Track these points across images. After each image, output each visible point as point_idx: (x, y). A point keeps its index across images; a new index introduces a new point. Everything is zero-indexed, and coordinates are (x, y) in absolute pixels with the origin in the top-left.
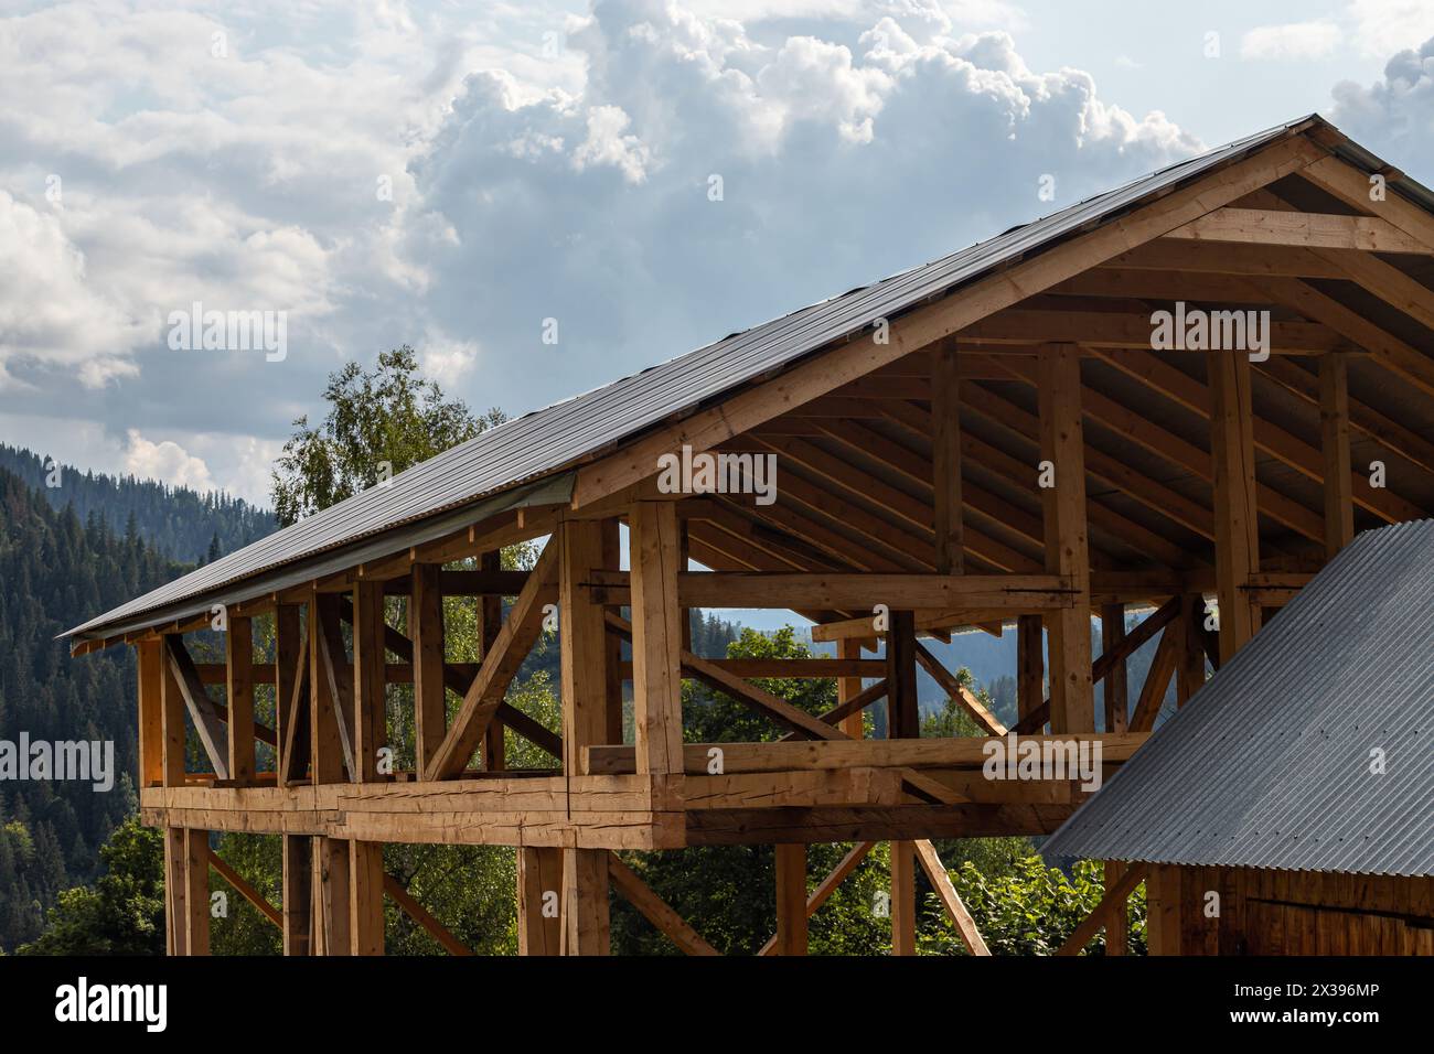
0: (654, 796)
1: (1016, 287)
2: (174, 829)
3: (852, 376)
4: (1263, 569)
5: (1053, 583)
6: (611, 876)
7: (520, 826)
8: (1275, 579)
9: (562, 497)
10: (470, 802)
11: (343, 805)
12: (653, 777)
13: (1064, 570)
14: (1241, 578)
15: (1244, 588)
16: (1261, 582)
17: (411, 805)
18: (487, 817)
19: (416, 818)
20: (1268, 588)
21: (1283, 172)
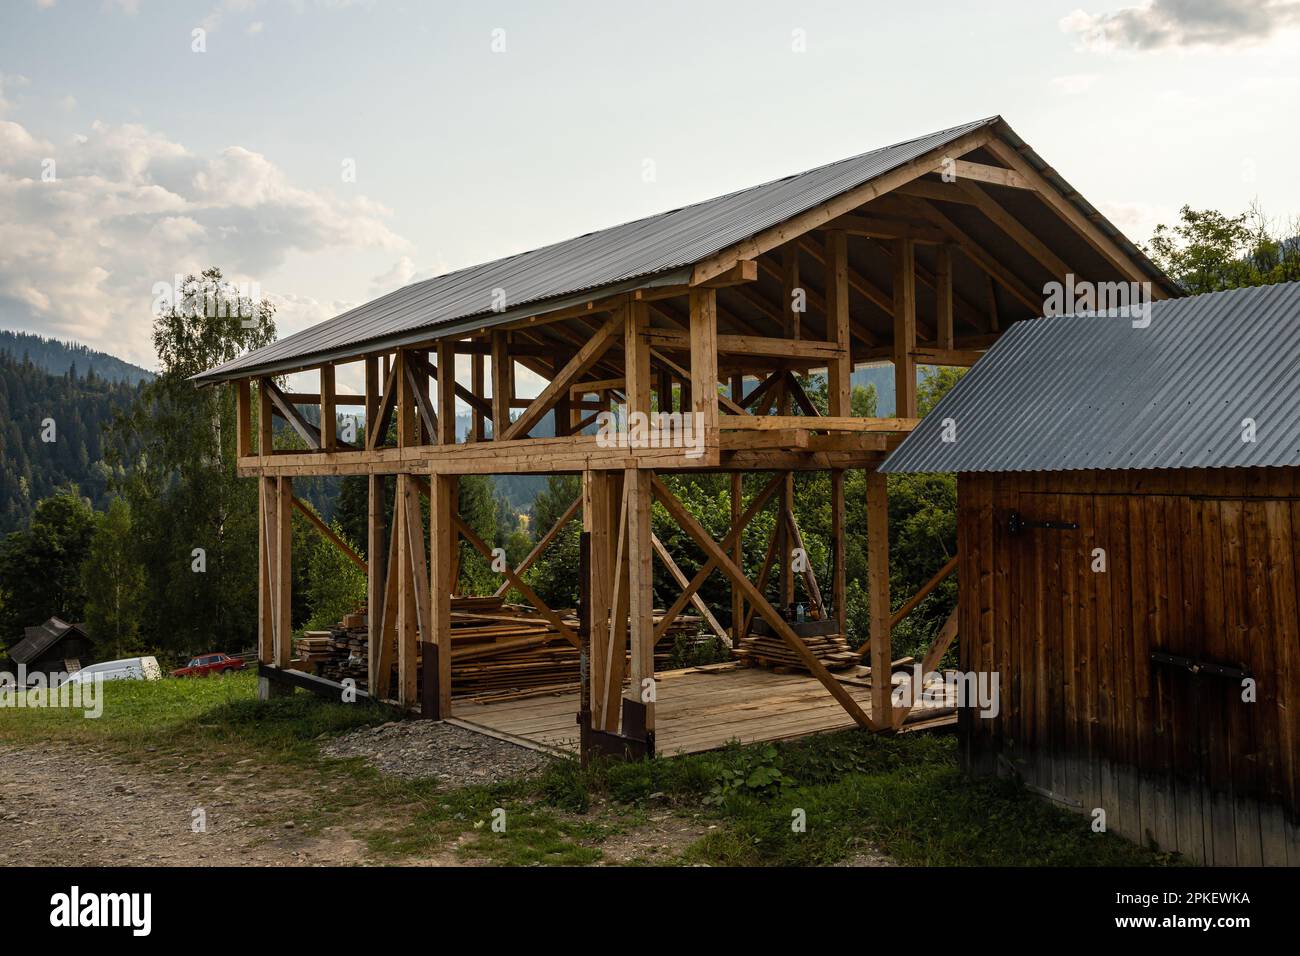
0: (706, 439)
1: (875, 190)
2: (268, 477)
3: (809, 229)
4: (917, 347)
5: (835, 346)
6: (652, 484)
7: (587, 460)
8: (922, 351)
9: (684, 281)
10: (542, 450)
11: (426, 456)
12: (706, 429)
13: (840, 341)
14: (908, 349)
15: (910, 354)
16: (917, 352)
17: (491, 453)
18: (555, 456)
19: (491, 460)
20: (920, 354)
21: (980, 144)
